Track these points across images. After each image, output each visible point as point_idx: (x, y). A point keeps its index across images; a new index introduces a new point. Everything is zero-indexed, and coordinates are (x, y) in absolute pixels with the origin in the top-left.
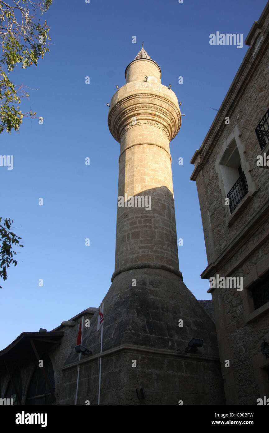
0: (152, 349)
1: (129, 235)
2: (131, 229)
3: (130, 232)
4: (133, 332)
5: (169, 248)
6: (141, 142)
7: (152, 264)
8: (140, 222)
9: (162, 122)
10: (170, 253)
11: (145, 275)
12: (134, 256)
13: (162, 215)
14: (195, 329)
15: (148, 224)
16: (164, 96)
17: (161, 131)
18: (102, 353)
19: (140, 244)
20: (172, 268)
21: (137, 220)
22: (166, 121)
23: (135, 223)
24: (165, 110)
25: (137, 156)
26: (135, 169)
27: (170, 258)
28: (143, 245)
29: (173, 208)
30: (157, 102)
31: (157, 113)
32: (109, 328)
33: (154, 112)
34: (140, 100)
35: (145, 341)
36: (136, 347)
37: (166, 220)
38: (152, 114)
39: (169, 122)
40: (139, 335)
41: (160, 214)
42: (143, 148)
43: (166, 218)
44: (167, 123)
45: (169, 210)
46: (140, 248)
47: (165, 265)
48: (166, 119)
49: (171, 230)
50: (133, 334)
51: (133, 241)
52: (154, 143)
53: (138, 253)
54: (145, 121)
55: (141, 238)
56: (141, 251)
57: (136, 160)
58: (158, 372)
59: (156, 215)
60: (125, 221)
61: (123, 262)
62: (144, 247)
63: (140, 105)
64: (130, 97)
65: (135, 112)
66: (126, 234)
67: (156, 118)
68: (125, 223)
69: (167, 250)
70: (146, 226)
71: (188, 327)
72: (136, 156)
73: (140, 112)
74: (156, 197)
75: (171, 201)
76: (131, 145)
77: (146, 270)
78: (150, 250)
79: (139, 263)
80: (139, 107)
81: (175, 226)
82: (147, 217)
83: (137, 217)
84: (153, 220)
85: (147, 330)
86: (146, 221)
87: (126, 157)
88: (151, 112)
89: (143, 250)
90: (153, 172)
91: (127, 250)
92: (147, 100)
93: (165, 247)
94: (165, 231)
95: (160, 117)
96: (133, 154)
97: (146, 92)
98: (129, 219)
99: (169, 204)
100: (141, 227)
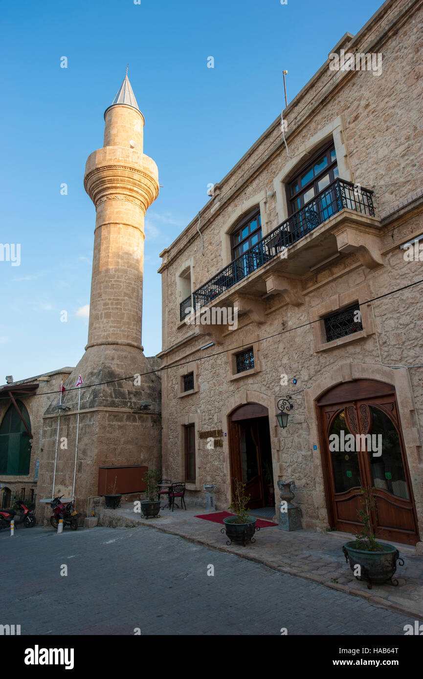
0: (116, 409)
1: (102, 314)
2: (104, 309)
3: (103, 312)
4: (104, 398)
5: (135, 327)
6: (117, 222)
7: (120, 341)
8: (112, 304)
9: (140, 198)
10: (135, 331)
11: (114, 351)
12: (106, 334)
13: (131, 298)
14: (148, 392)
15: (119, 306)
16: (144, 171)
17: (137, 208)
18: (79, 411)
19: (111, 324)
20: (135, 344)
21: (110, 302)
22: (143, 196)
23: (108, 304)
24: (143, 185)
25: (113, 236)
26: (110, 251)
27: (135, 335)
28: (114, 325)
29: (142, 289)
30: (136, 176)
31: (135, 189)
32: (84, 392)
33: (132, 188)
34: (119, 172)
35: (113, 404)
36: (106, 409)
37: (134, 302)
38: (131, 190)
39: (147, 197)
40: (107, 400)
41: (130, 297)
42: (119, 228)
43: (134, 300)
44: (145, 198)
45: (138, 291)
46: (111, 327)
47: (130, 342)
48: (144, 194)
49: (138, 310)
50: (104, 400)
51: (105, 320)
52: (130, 223)
53: (109, 331)
54: (122, 197)
55: (112, 319)
56: (111, 329)
57: (111, 240)
58: (119, 424)
59: (126, 298)
60: (99, 301)
61: (96, 337)
62: (114, 327)
63: (119, 178)
64: (110, 167)
65: (114, 185)
66: (100, 313)
67: (134, 194)
68: (99, 302)
69: (133, 329)
70: (117, 308)
71: (143, 390)
72: (111, 236)
73: (118, 185)
74: (127, 281)
75: (140, 283)
76: (107, 222)
77: (114, 346)
78: (119, 330)
79: (110, 340)
80: (117, 180)
81: (142, 306)
82: (118, 300)
83: (110, 299)
84: (123, 302)
85: (113, 396)
86: (117, 304)
87: (102, 234)
88: (129, 187)
89: (113, 329)
90: (127, 256)
91: (100, 327)
92: (127, 173)
93: (131, 327)
94: (132, 313)
95: (137, 192)
96: (109, 232)
97: (127, 165)
98: (102, 300)
99: (138, 286)
100: (112, 309)
